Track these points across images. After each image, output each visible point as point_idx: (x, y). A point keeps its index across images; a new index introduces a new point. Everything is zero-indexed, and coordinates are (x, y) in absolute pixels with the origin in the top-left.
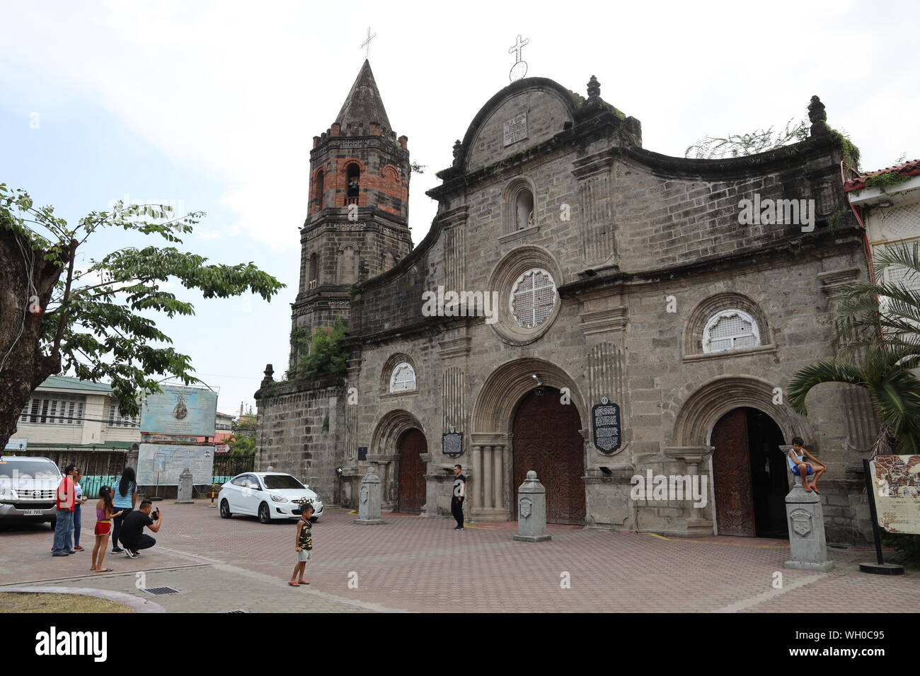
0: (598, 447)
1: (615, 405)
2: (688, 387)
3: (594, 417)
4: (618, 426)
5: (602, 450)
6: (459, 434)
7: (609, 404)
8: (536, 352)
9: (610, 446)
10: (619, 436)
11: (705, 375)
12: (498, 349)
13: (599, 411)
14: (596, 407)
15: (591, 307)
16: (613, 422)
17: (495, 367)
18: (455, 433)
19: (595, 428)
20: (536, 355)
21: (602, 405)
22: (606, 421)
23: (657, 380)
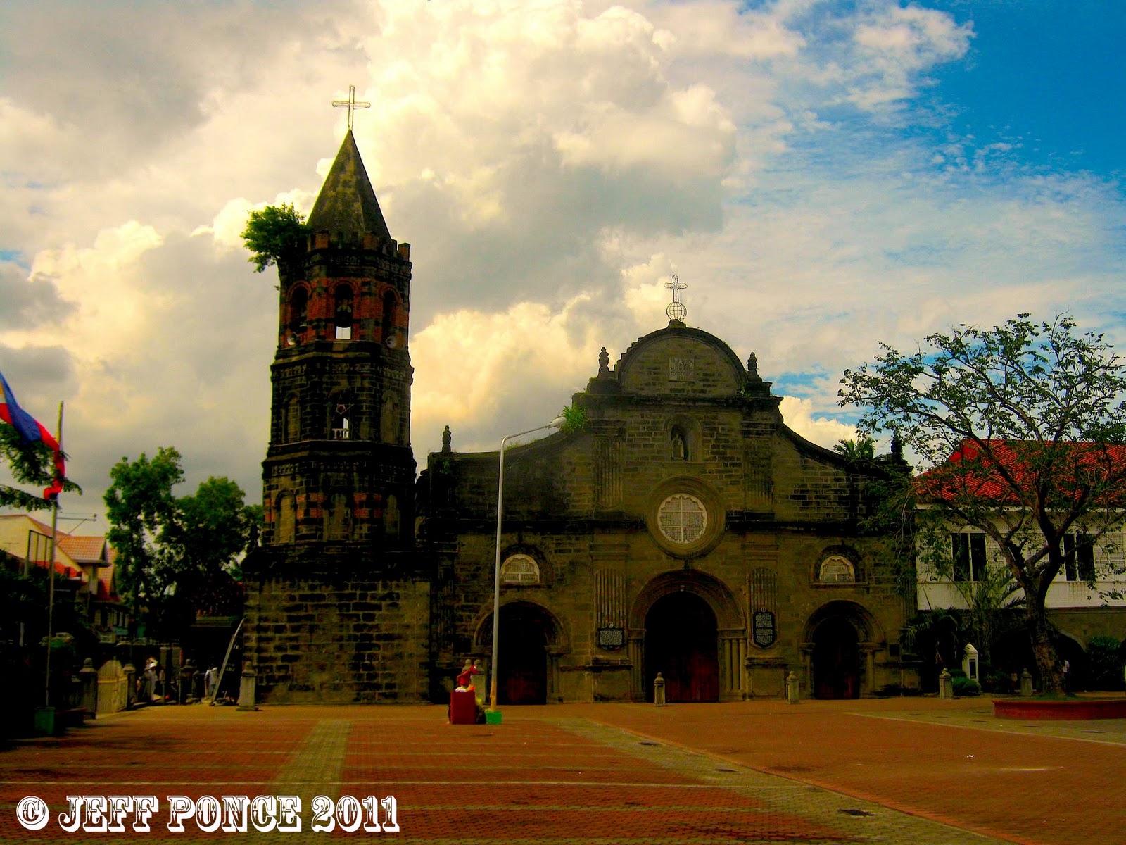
0: (755, 642)
1: (771, 613)
2: (814, 604)
3: (755, 621)
4: (773, 628)
5: (760, 644)
6: (619, 629)
7: (767, 612)
8: (699, 566)
9: (766, 642)
10: (774, 636)
11: (824, 598)
12: (659, 558)
13: (759, 617)
14: (756, 614)
15: (753, 538)
16: (770, 624)
17: (655, 574)
18: (614, 628)
19: (755, 629)
20: (700, 569)
21: (761, 612)
22: (764, 624)
23: (792, 597)
